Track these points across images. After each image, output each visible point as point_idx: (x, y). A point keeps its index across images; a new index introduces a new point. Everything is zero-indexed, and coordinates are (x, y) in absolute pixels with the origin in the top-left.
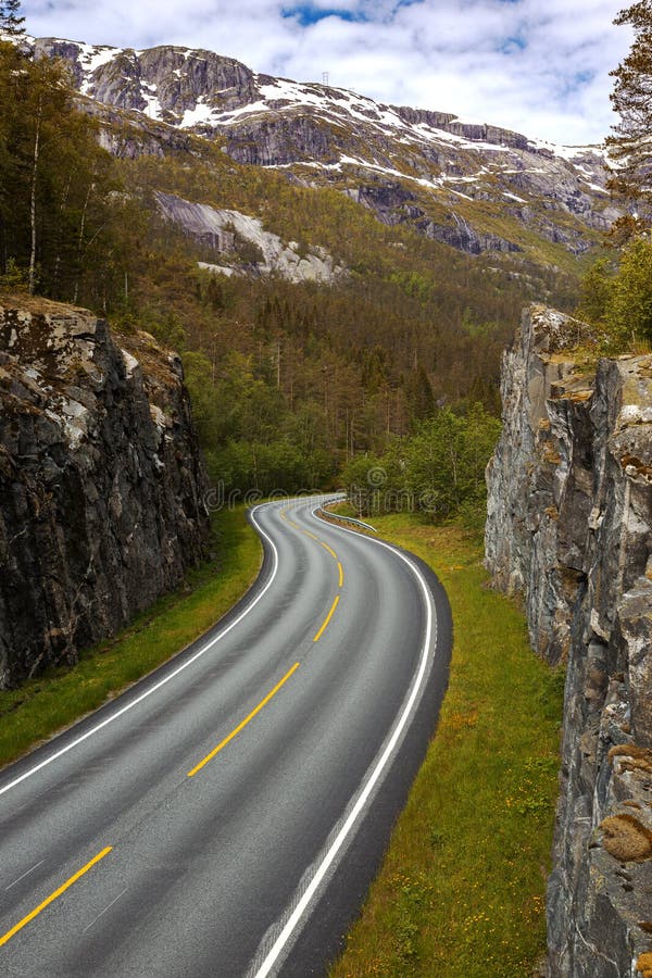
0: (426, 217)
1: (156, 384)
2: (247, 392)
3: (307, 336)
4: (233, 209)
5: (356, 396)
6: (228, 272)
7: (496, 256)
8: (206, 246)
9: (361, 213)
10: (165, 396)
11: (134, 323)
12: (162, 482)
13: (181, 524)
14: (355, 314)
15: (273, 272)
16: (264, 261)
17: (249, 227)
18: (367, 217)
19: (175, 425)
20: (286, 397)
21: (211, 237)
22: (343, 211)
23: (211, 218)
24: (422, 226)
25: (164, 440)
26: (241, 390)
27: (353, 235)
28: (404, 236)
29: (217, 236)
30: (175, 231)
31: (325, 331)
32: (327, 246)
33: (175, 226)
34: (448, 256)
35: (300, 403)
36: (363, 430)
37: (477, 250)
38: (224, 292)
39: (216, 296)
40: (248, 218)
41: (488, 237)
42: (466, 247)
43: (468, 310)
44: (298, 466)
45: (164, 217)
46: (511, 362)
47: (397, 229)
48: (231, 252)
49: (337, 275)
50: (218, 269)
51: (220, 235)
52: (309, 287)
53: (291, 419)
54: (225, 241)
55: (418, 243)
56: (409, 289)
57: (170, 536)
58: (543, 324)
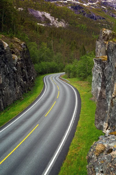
0: (85, 12)
1: (17, 50)
2: (46, 51)
3: (59, 38)
4: (44, 11)
5: (69, 51)
6: (43, 25)
7: (100, 20)
8: (39, 19)
9: (71, 12)
10: (19, 53)
11: (13, 36)
12: (16, 74)
13: (22, 83)
14: (69, 34)
15: (53, 25)
16: (51, 23)
17: (48, 15)
18: (73, 13)
19: (21, 60)
20: (54, 52)
21: (40, 18)
22: (67, 11)
23: (40, 14)
24: (84, 14)
25: (17, 64)
26: (44, 50)
27: (70, 16)
28: (80, 16)
29: (41, 17)
30: (32, 16)
31: (63, 38)
32: (64, 19)
33: (32, 15)
34: (89, 21)
35: (57, 53)
36: (70, 59)
37: (96, 19)
38: (42, 29)
39: (41, 30)
40: (47, 13)
41: (98, 16)
42: (93, 19)
43: (94, 32)
44: (56, 67)
45: (30, 13)
46: (98, 44)
47: (79, 15)
48: (44, 21)
49: (66, 25)
50: (41, 24)
51: (42, 17)
52: (60, 28)
53: (55, 56)
54: (43, 18)
55: (83, 18)
56: (81, 28)
57: (18, 86)
58: (105, 33)
